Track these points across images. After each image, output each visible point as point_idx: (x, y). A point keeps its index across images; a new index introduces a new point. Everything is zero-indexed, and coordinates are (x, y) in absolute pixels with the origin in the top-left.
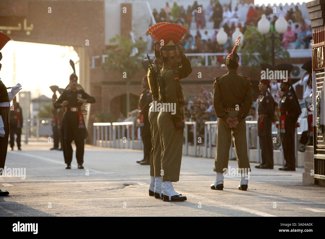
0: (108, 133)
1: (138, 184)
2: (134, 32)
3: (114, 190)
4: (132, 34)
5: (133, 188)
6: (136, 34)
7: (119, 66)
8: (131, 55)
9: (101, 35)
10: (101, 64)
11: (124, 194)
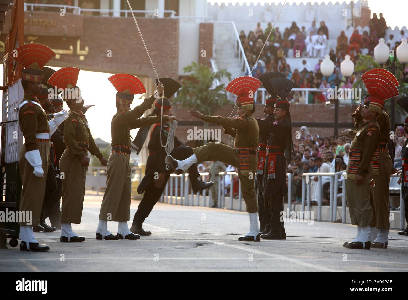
0: (179, 187)
1: (215, 244)
2: (215, 59)
3: (183, 249)
4: (213, 62)
5: (207, 248)
6: (217, 63)
7: (196, 102)
8: (210, 89)
9: (174, 62)
10: (173, 98)
11: (196, 254)
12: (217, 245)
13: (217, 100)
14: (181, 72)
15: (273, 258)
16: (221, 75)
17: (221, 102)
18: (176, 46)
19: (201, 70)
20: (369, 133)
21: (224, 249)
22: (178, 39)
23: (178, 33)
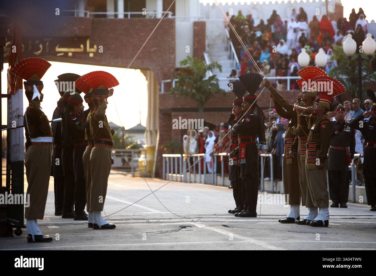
0: (178, 166)
1: (196, 227)
2: (208, 53)
3: (167, 233)
4: (206, 56)
5: (188, 231)
6: (210, 56)
7: (191, 91)
8: (204, 79)
9: (172, 56)
10: (171, 89)
11: (176, 238)
12: (198, 227)
13: (210, 89)
14: (178, 65)
15: (243, 241)
16: (213, 67)
17: (213, 91)
18: (173, 42)
19: (195, 63)
20: (323, 126)
21: (203, 232)
22: (175, 36)
23: (175, 31)
